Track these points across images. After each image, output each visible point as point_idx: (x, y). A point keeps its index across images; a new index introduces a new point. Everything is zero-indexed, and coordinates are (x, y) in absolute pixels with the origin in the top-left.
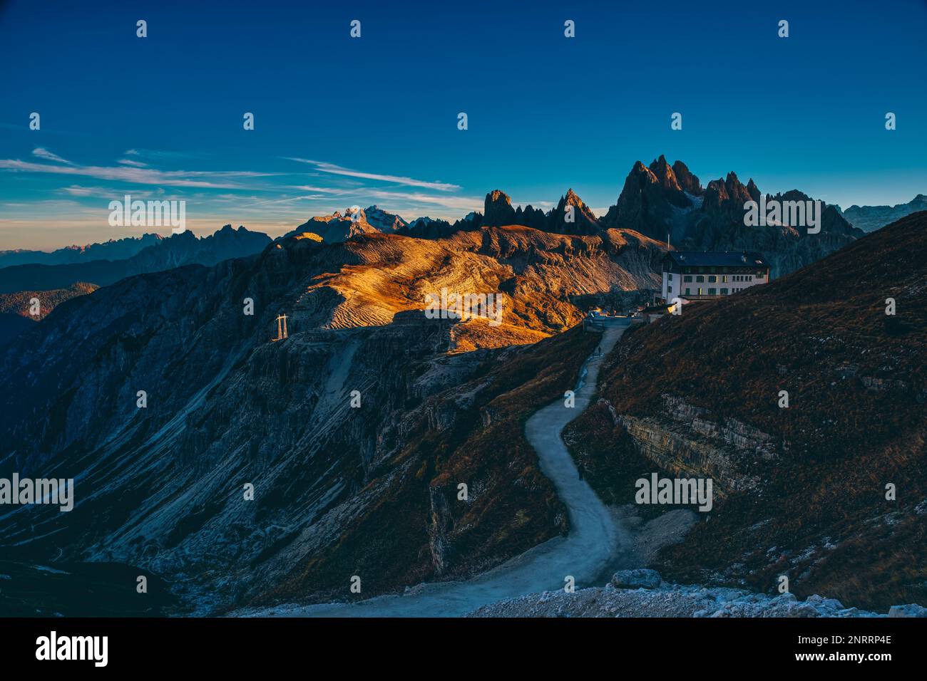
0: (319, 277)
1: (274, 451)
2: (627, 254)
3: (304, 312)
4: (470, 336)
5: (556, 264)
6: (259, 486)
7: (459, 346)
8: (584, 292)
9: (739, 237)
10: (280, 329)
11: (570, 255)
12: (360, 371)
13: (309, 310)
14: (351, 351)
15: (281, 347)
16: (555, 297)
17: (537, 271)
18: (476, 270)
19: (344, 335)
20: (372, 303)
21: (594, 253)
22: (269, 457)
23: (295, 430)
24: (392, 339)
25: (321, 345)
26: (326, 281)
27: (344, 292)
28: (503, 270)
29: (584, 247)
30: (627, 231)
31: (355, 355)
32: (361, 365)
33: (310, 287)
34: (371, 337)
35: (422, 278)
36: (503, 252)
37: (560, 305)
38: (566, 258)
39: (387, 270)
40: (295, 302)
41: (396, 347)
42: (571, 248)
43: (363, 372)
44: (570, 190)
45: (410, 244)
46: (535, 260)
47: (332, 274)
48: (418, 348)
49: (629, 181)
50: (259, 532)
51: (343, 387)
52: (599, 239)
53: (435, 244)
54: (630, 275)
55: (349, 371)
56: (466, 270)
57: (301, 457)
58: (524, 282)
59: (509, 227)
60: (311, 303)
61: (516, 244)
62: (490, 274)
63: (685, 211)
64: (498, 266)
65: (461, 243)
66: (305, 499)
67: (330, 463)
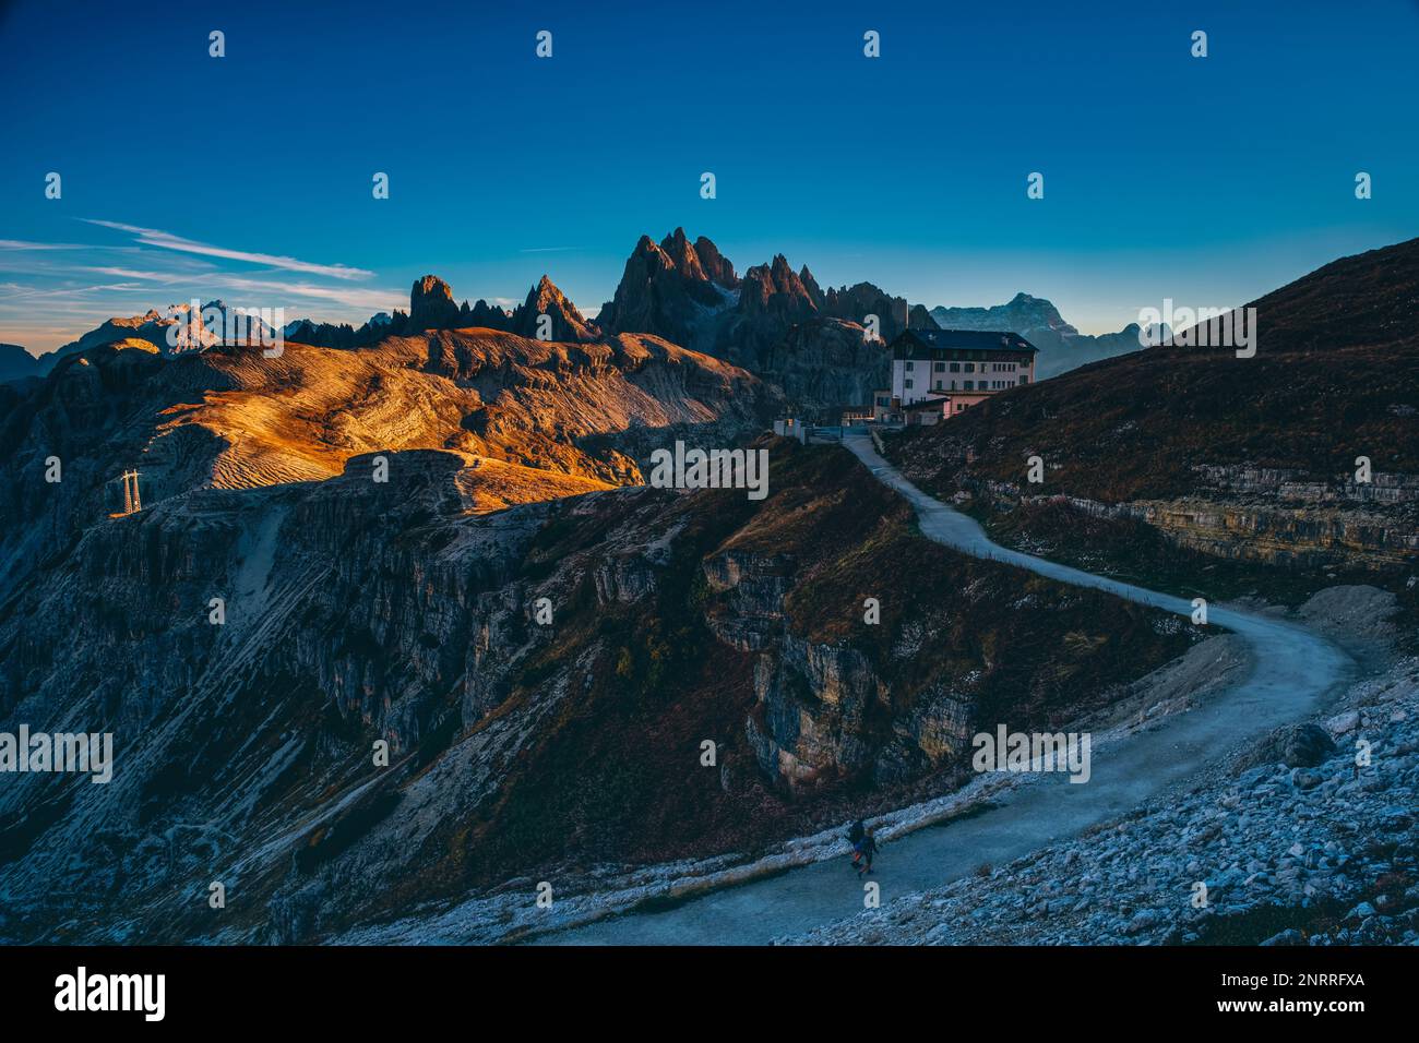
0: (169, 411)
1: (154, 700)
2: (650, 370)
3: (158, 468)
4: (489, 487)
5: (546, 386)
6: (137, 762)
7: (480, 502)
8: (591, 430)
9: (803, 347)
10: (128, 496)
11: (566, 374)
12: (294, 555)
13: (164, 464)
14: (272, 527)
15: (145, 523)
16: (549, 437)
17: (518, 398)
18: (423, 398)
19: (257, 498)
20: (276, 449)
21: (602, 369)
22: (147, 711)
23: (190, 661)
24: (350, 500)
25: (220, 516)
26: (184, 417)
27: (225, 433)
28: (465, 398)
29: (587, 360)
30: (649, 337)
31: (281, 531)
32: (295, 546)
33: (159, 427)
34: (309, 499)
35: (340, 410)
36: (462, 370)
37: (558, 450)
38: (561, 378)
39: (282, 397)
40: (140, 452)
41: (356, 512)
42: (568, 362)
43: (300, 556)
44: (545, 277)
45: (313, 357)
46: (513, 381)
47: (192, 406)
48: (400, 511)
49: (631, 265)
50: (151, 839)
51: (268, 584)
52: (608, 349)
53: (354, 356)
54: (656, 403)
55: (275, 556)
56: (407, 397)
57: (208, 704)
58: (499, 415)
59: (470, 331)
60: (168, 451)
61: (482, 357)
62: (447, 403)
63: (713, 312)
64: (456, 391)
65: (395, 355)
66: (230, 773)
67: (266, 710)
